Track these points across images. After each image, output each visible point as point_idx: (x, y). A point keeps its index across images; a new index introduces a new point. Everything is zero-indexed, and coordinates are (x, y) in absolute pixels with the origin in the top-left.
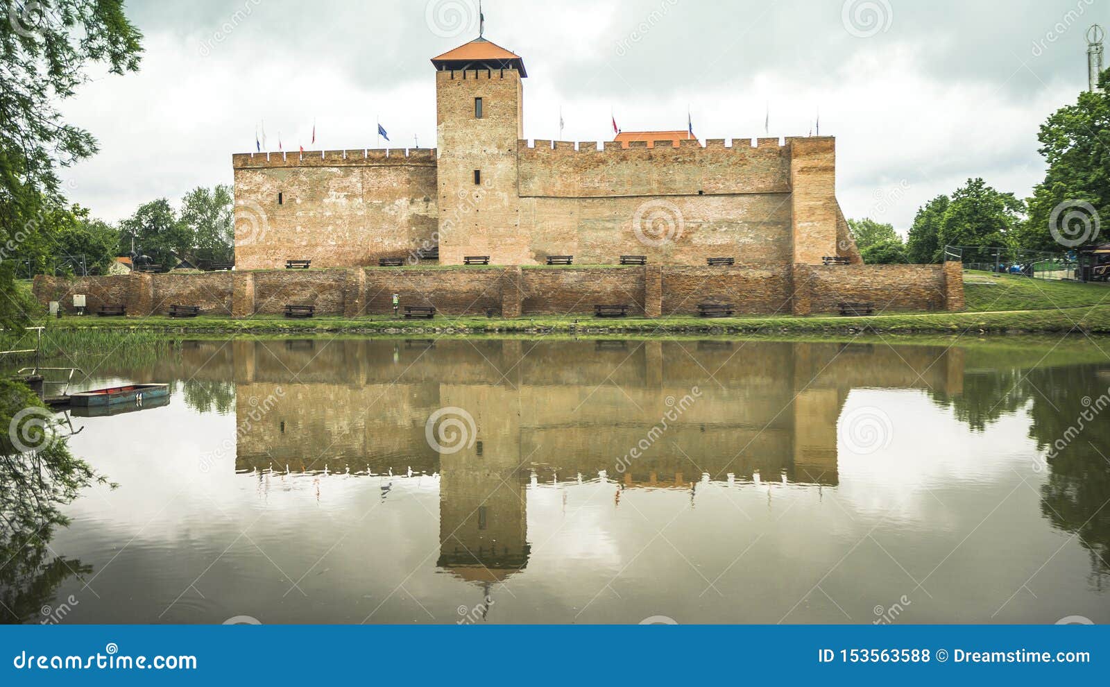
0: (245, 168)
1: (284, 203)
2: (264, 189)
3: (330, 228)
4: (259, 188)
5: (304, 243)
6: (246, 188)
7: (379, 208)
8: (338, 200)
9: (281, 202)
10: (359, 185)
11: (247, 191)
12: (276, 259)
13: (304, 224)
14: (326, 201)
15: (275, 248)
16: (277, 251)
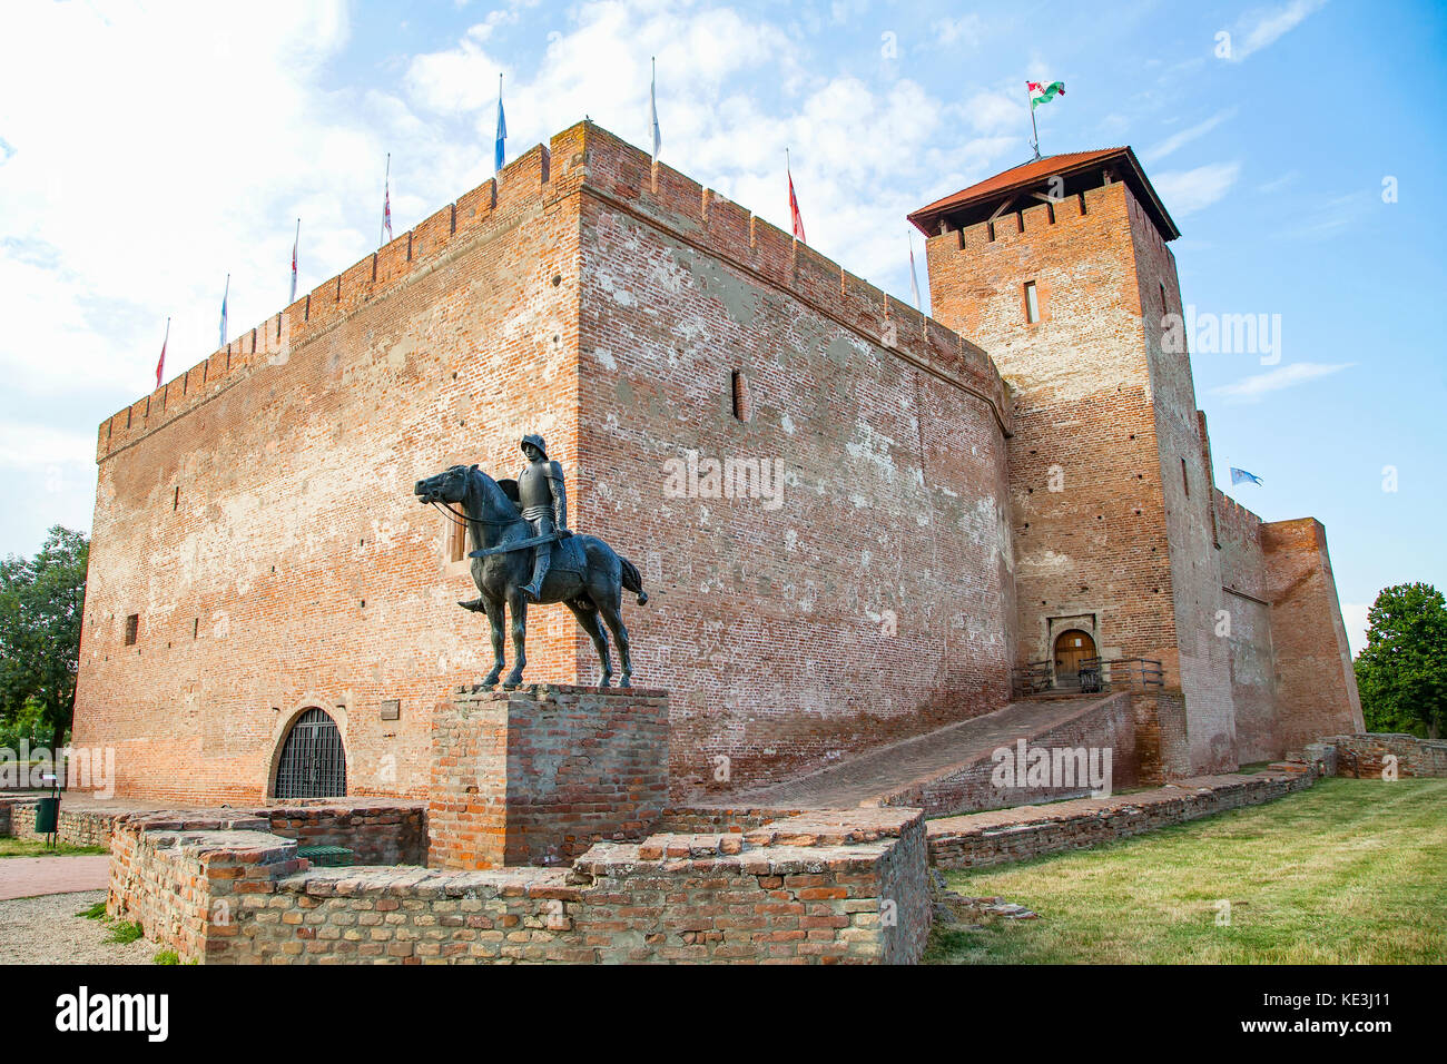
0: (626, 209)
1: (748, 416)
2: (686, 330)
3: (866, 557)
4: (670, 320)
5: (806, 606)
6: (623, 298)
7: (954, 514)
8: (877, 458)
9: (736, 411)
10: (914, 423)
11: (627, 314)
12: (728, 667)
13: (805, 524)
14: (854, 450)
15: (726, 613)
16: (732, 628)
